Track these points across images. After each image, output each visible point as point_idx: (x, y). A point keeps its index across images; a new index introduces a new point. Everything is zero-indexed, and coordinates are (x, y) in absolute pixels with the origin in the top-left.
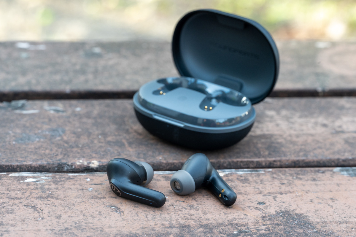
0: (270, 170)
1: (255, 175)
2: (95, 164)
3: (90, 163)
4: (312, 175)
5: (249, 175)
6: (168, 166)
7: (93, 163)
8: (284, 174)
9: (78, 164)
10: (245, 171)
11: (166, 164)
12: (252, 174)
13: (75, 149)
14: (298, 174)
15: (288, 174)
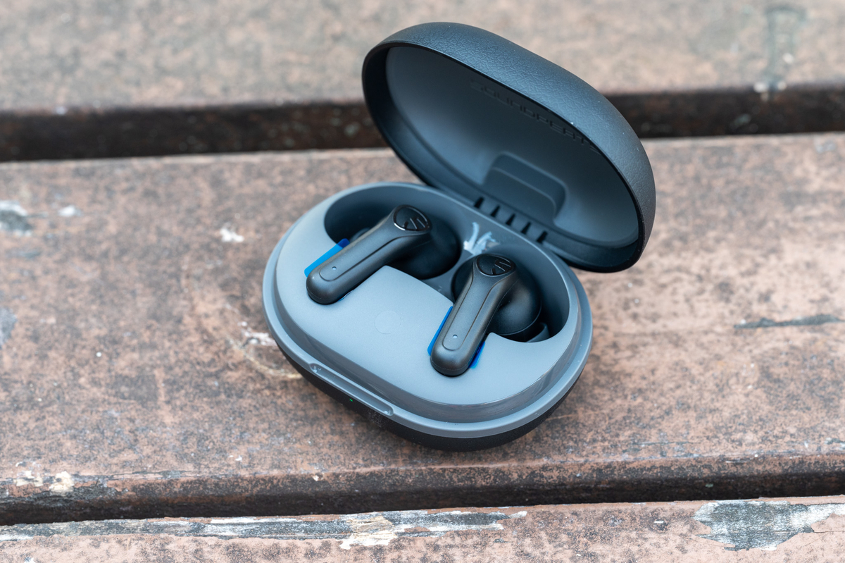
0: (522, 512)
1: (476, 539)
2: (64, 484)
3: (50, 480)
4: (630, 540)
5: (458, 540)
6: (256, 486)
7: (59, 480)
8: (553, 538)
9: (20, 483)
10: (454, 520)
11: (250, 481)
12: (466, 534)
13: (23, 417)
14: (591, 535)
15: (564, 538)
